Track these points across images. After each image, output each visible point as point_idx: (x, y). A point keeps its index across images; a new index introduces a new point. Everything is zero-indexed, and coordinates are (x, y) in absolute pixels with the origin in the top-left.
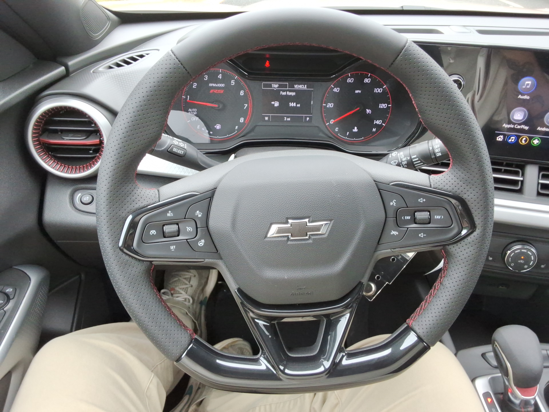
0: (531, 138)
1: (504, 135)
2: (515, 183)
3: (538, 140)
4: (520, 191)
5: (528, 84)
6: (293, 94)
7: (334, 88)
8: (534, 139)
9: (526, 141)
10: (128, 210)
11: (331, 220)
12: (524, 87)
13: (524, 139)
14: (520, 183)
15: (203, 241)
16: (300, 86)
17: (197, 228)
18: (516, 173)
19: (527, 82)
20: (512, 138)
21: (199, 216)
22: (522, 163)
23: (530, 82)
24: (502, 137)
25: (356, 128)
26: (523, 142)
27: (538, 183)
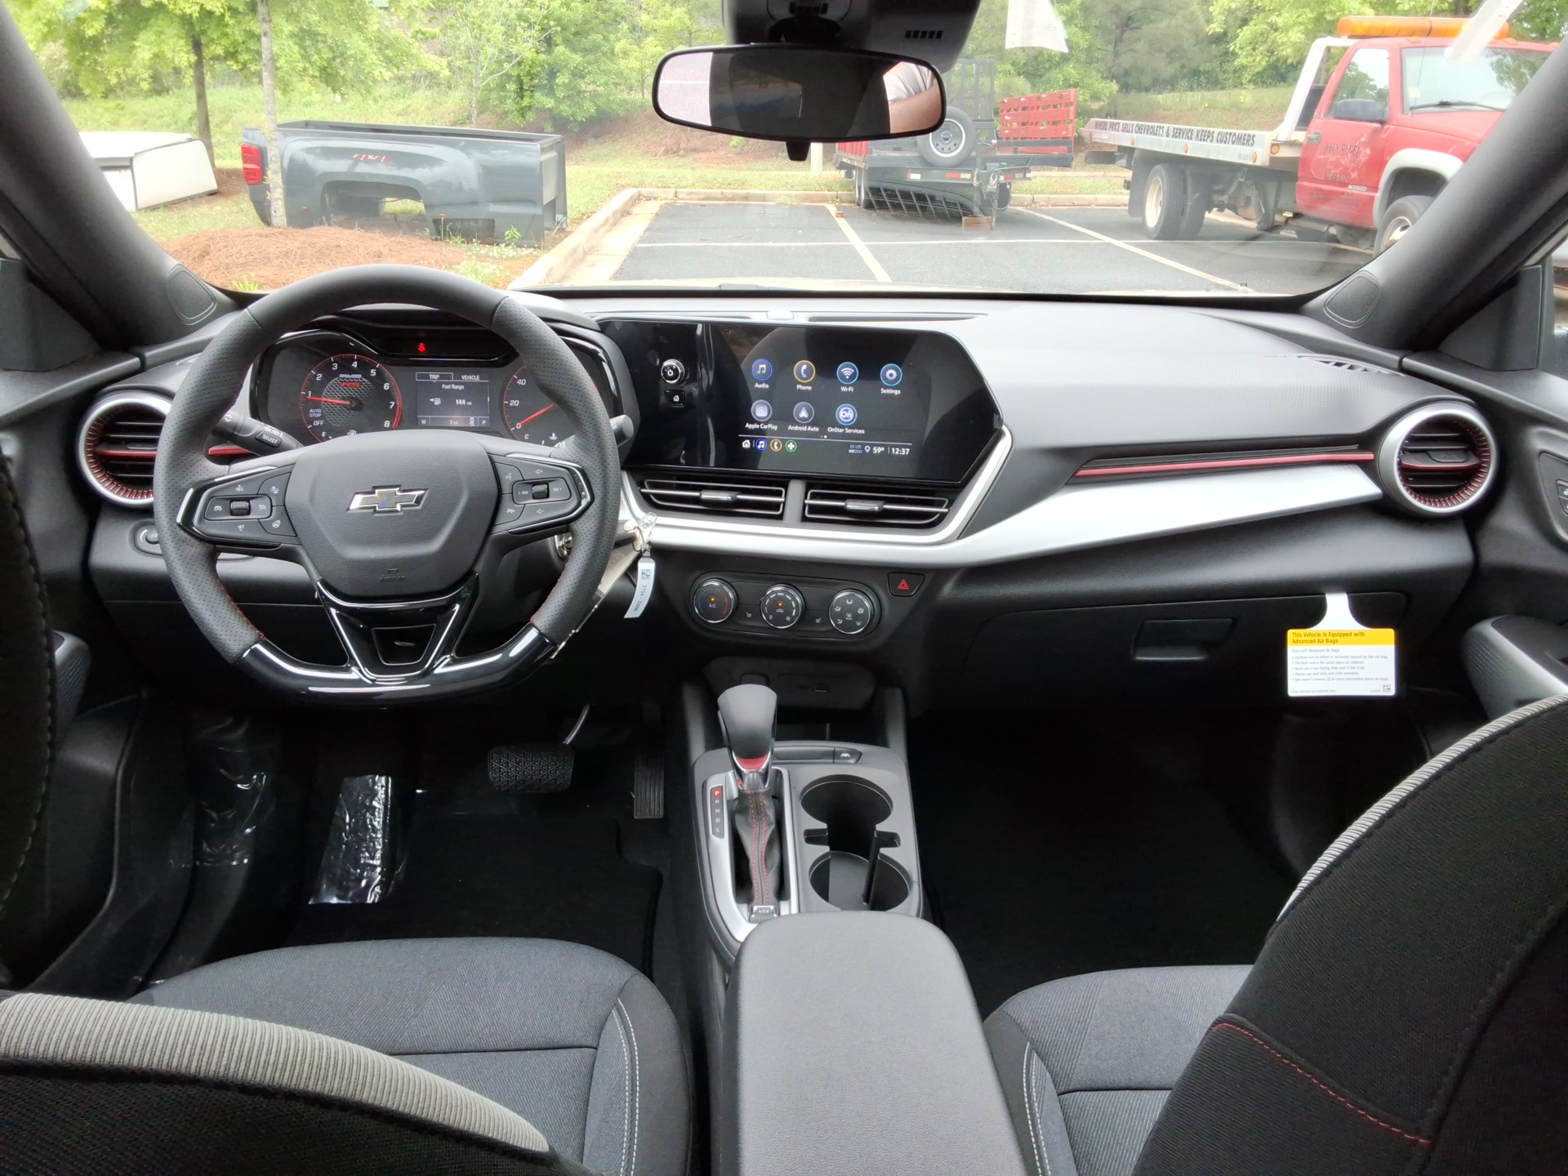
0: (784, 442)
1: (751, 440)
2: (776, 506)
3: (794, 444)
4: (780, 517)
5: (762, 369)
6: (461, 387)
7: (517, 380)
8: (789, 443)
9: (778, 445)
10: (190, 481)
11: (426, 490)
12: (759, 372)
13: (776, 443)
14: (782, 505)
15: (279, 522)
16: (470, 377)
17: (272, 506)
18: (779, 494)
19: (761, 366)
20: (761, 442)
21: (276, 492)
22: (785, 480)
23: (764, 366)
24: (748, 441)
25: (554, 434)
26: (776, 448)
27: (804, 505)
